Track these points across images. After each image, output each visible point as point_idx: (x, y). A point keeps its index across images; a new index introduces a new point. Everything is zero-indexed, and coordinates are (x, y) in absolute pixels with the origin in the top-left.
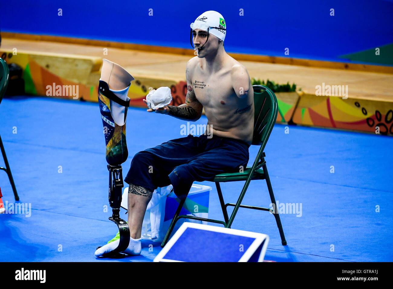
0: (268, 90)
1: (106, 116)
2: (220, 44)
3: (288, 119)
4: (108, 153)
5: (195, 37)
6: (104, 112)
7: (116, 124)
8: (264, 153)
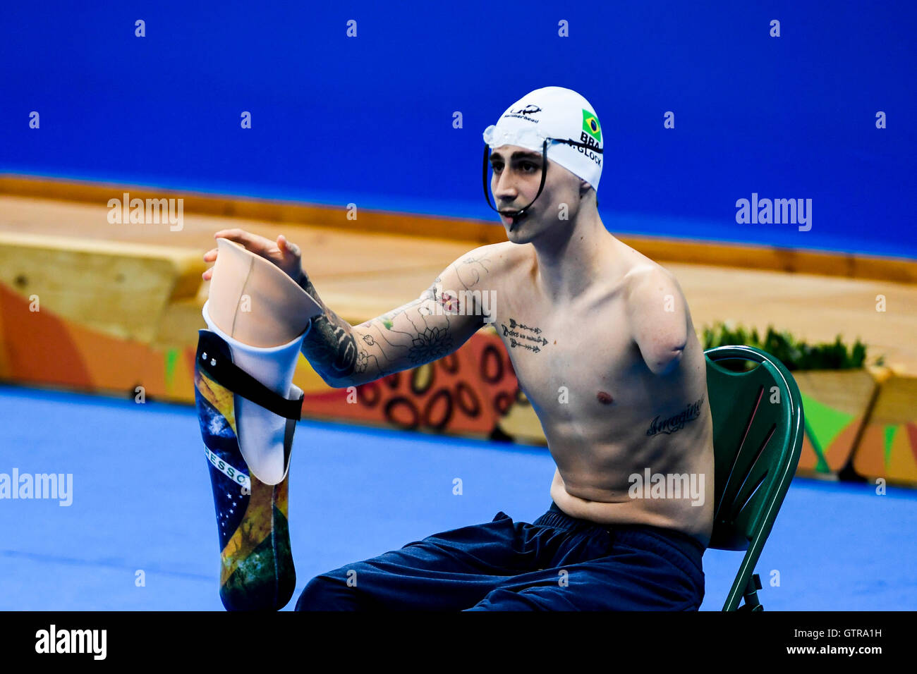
0: (768, 363)
1: (220, 452)
2: (585, 198)
3: (838, 463)
4: (228, 576)
5: (499, 174)
6: (216, 437)
7: (257, 480)
8: (757, 578)
